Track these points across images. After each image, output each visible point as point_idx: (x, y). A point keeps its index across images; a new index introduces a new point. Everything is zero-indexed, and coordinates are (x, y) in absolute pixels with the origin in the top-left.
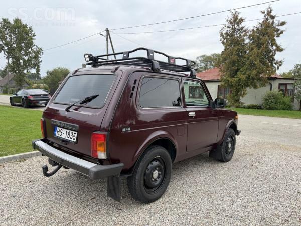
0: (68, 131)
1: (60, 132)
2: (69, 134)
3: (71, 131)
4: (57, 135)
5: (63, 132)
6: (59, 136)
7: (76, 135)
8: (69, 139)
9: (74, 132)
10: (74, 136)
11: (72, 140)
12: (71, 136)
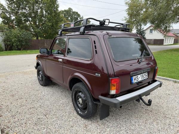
0: (142, 75)
1: (137, 79)
2: (143, 76)
3: (143, 74)
4: (135, 82)
5: (138, 77)
6: (137, 81)
7: (147, 74)
8: (144, 78)
9: (145, 74)
10: (146, 75)
11: (146, 78)
12: (144, 77)
